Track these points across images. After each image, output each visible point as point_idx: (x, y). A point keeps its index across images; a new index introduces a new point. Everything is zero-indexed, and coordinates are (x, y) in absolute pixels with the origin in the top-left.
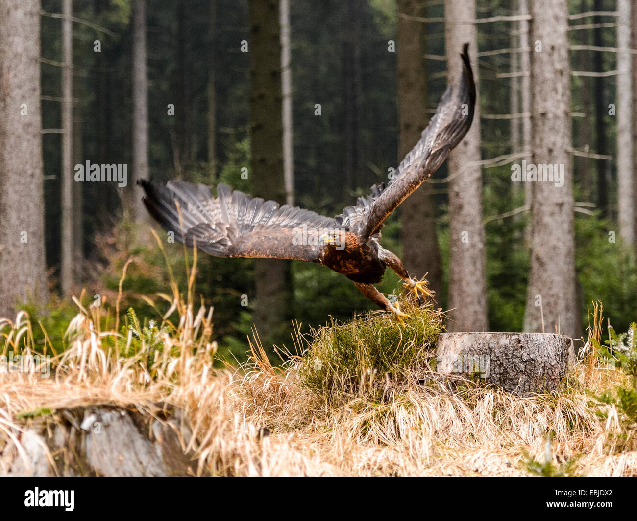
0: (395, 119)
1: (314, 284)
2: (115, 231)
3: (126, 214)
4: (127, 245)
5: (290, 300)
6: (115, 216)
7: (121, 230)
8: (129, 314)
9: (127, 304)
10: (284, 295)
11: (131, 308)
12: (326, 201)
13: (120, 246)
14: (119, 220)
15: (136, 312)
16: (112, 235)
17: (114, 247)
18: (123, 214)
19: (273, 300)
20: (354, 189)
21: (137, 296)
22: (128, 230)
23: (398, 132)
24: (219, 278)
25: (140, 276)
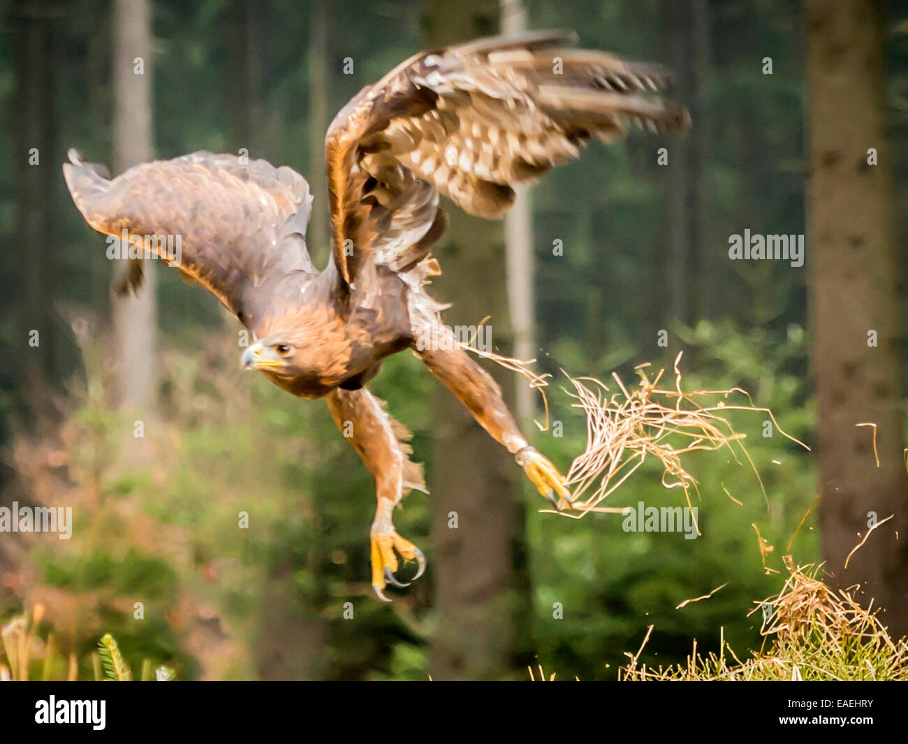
0: (798, 142)
1: (587, 572)
2: (68, 431)
3: (95, 390)
4: (98, 471)
5: (524, 614)
6: (65, 393)
7: (83, 432)
8: (102, 651)
9: (96, 624)
10: (507, 601)
11: (107, 638)
12: (618, 354)
13: (78, 474)
14: (76, 404)
15: (120, 647)
16: (59, 444)
17: (62, 473)
18: (86, 389)
19: (478, 613)
20: (691, 323)
21: (120, 604)
22: (100, 430)
23: (807, 175)
24: (339, 558)
25: (132, 552)
